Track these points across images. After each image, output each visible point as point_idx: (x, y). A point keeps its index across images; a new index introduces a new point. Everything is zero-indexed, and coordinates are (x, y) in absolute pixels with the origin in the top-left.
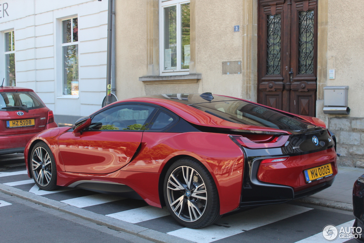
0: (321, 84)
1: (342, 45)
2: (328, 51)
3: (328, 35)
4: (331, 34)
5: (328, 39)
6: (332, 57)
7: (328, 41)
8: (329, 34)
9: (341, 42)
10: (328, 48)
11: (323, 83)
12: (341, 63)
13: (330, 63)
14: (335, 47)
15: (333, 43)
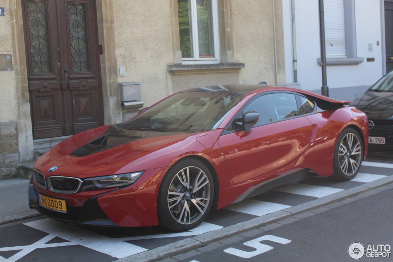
0: (112, 81)
1: (128, 44)
2: (116, 49)
3: (115, 34)
4: (117, 33)
5: (115, 37)
6: (120, 55)
7: (116, 40)
8: (116, 32)
9: (127, 42)
10: (116, 46)
11: (113, 80)
12: (128, 61)
13: (119, 61)
14: (122, 46)
15: (120, 42)
